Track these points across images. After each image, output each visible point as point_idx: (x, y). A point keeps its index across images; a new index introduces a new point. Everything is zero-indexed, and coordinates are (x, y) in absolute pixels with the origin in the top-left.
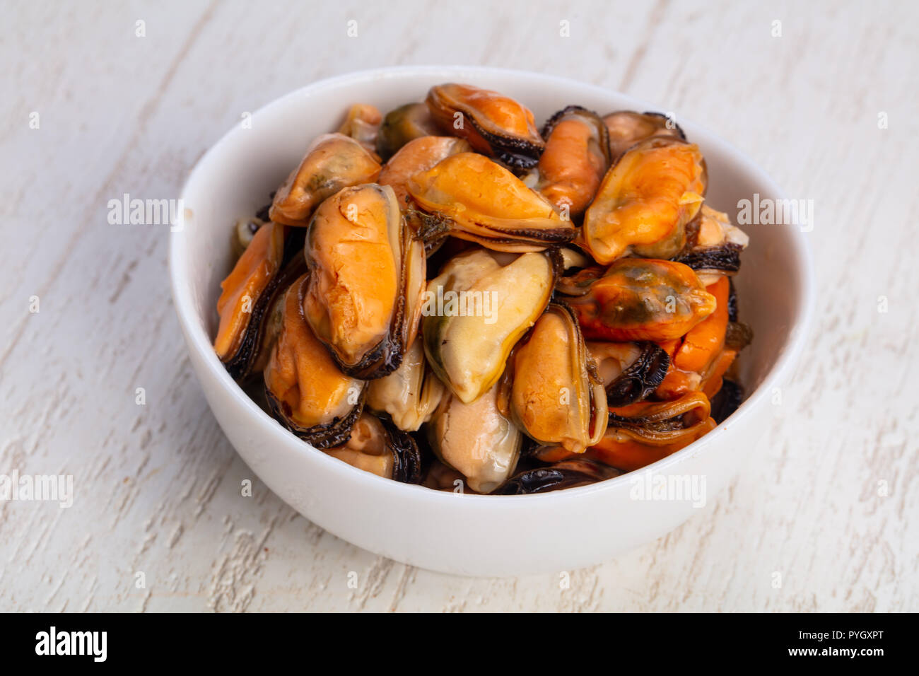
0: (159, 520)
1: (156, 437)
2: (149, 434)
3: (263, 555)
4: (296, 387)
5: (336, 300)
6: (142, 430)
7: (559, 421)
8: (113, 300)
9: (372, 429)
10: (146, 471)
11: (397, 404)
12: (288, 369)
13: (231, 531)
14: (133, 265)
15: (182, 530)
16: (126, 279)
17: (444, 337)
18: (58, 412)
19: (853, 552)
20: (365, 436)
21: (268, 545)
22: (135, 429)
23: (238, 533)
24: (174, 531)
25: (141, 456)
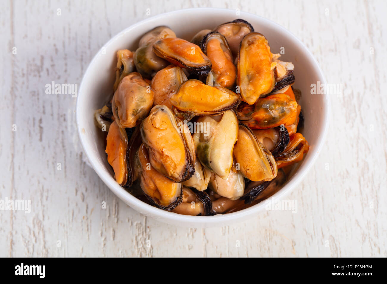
0: (104, 230)
1: (86, 194)
2: (83, 194)
3: (148, 230)
4: (157, 190)
5: (166, 162)
6: (79, 193)
7: (261, 174)
8: (41, 140)
9: (188, 192)
10: (89, 211)
11: (197, 185)
12: (152, 186)
13: (132, 224)
14: (41, 121)
15: (114, 231)
16: (41, 128)
17: (210, 160)
18: (44, 198)
19: (352, 146)
20: (186, 196)
21: (148, 225)
22: (76, 194)
23: (135, 224)
24: (111, 233)
25: (84, 205)
